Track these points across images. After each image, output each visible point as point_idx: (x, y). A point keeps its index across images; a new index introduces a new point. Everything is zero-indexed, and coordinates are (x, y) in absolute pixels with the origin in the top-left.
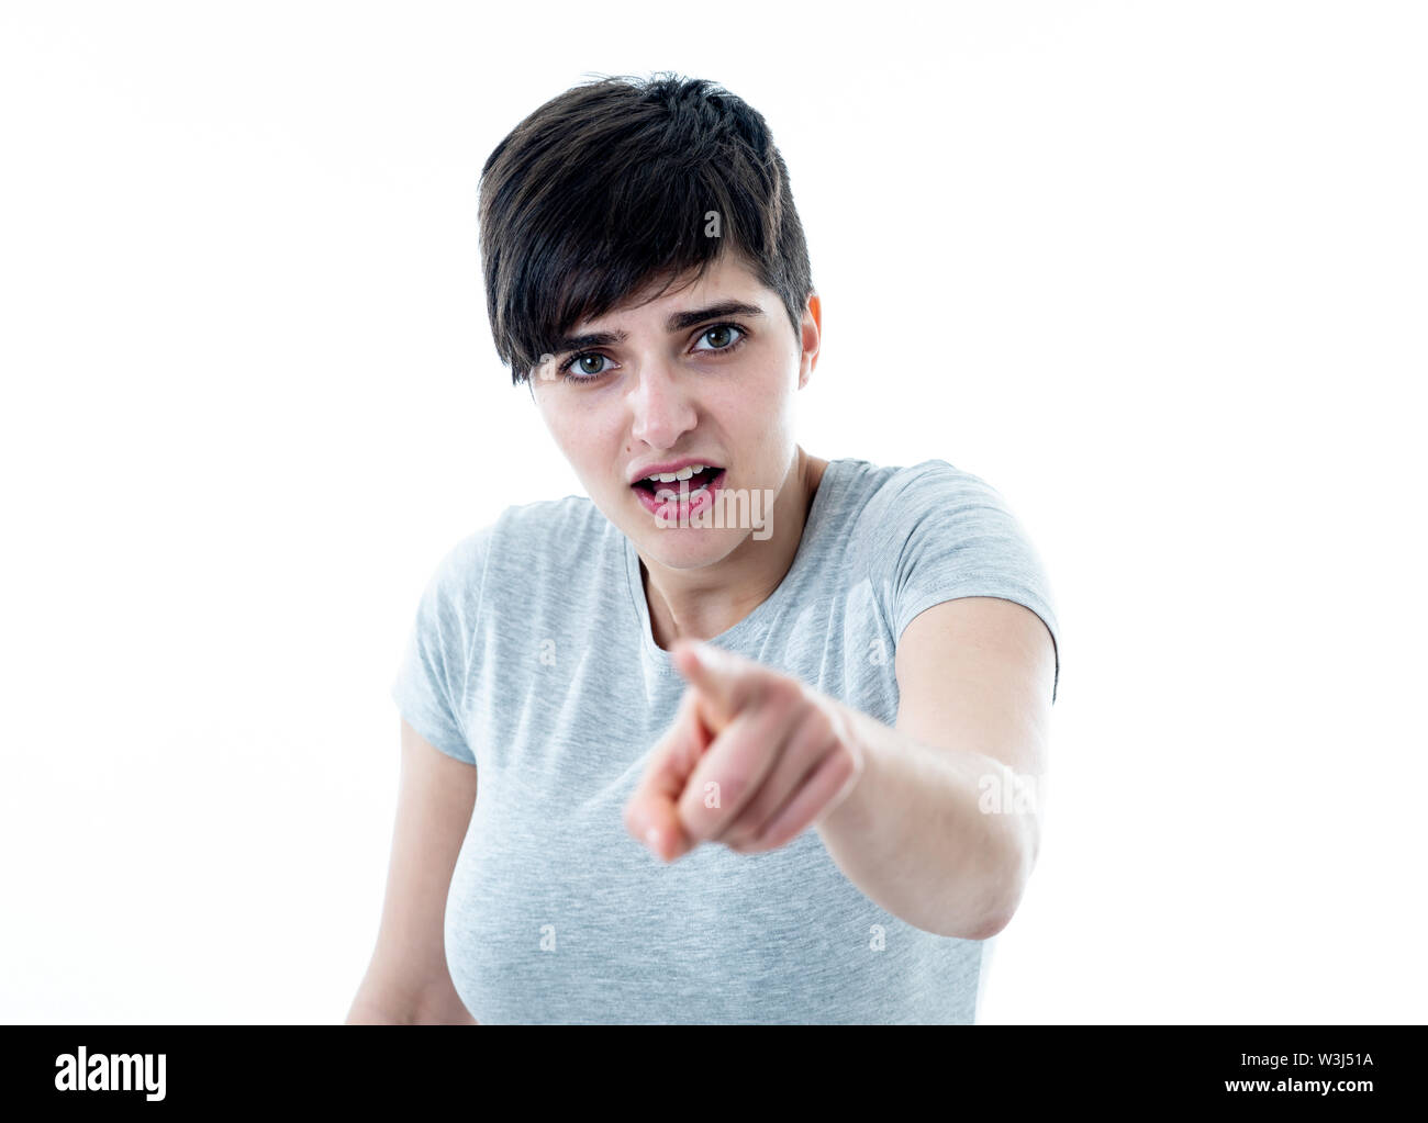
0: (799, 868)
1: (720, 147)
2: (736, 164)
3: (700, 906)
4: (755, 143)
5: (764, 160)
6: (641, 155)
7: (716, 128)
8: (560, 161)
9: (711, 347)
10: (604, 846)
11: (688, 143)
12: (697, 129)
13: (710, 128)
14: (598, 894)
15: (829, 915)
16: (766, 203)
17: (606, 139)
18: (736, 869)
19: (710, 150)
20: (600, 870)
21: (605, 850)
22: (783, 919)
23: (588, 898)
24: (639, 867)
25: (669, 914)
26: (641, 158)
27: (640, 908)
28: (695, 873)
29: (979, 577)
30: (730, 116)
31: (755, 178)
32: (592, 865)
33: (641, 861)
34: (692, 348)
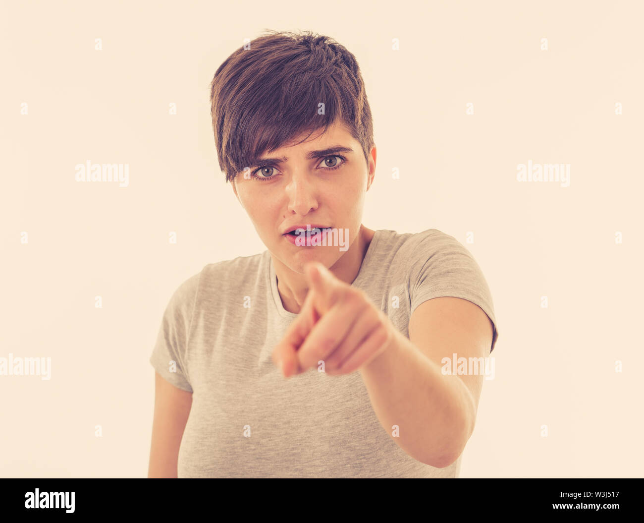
0: (371, 422)
1: (336, 69)
2: (344, 78)
3: (319, 444)
4: (352, 68)
5: (356, 77)
6: (297, 70)
7: (333, 59)
8: (257, 71)
9: (326, 166)
10: (265, 417)
11: (320, 66)
12: (325, 59)
13: (331, 59)
14: (264, 441)
15: (386, 446)
16: (357, 98)
17: (280, 61)
18: (338, 424)
19: (331, 70)
20: (263, 429)
21: (266, 419)
22: (363, 448)
23: (258, 443)
24: (285, 426)
25: (302, 449)
26: (298, 72)
27: (287, 448)
28: (315, 427)
29: (457, 288)
30: (340, 54)
31: (352, 86)
32: (259, 426)
33: (285, 423)
34: (318, 166)
